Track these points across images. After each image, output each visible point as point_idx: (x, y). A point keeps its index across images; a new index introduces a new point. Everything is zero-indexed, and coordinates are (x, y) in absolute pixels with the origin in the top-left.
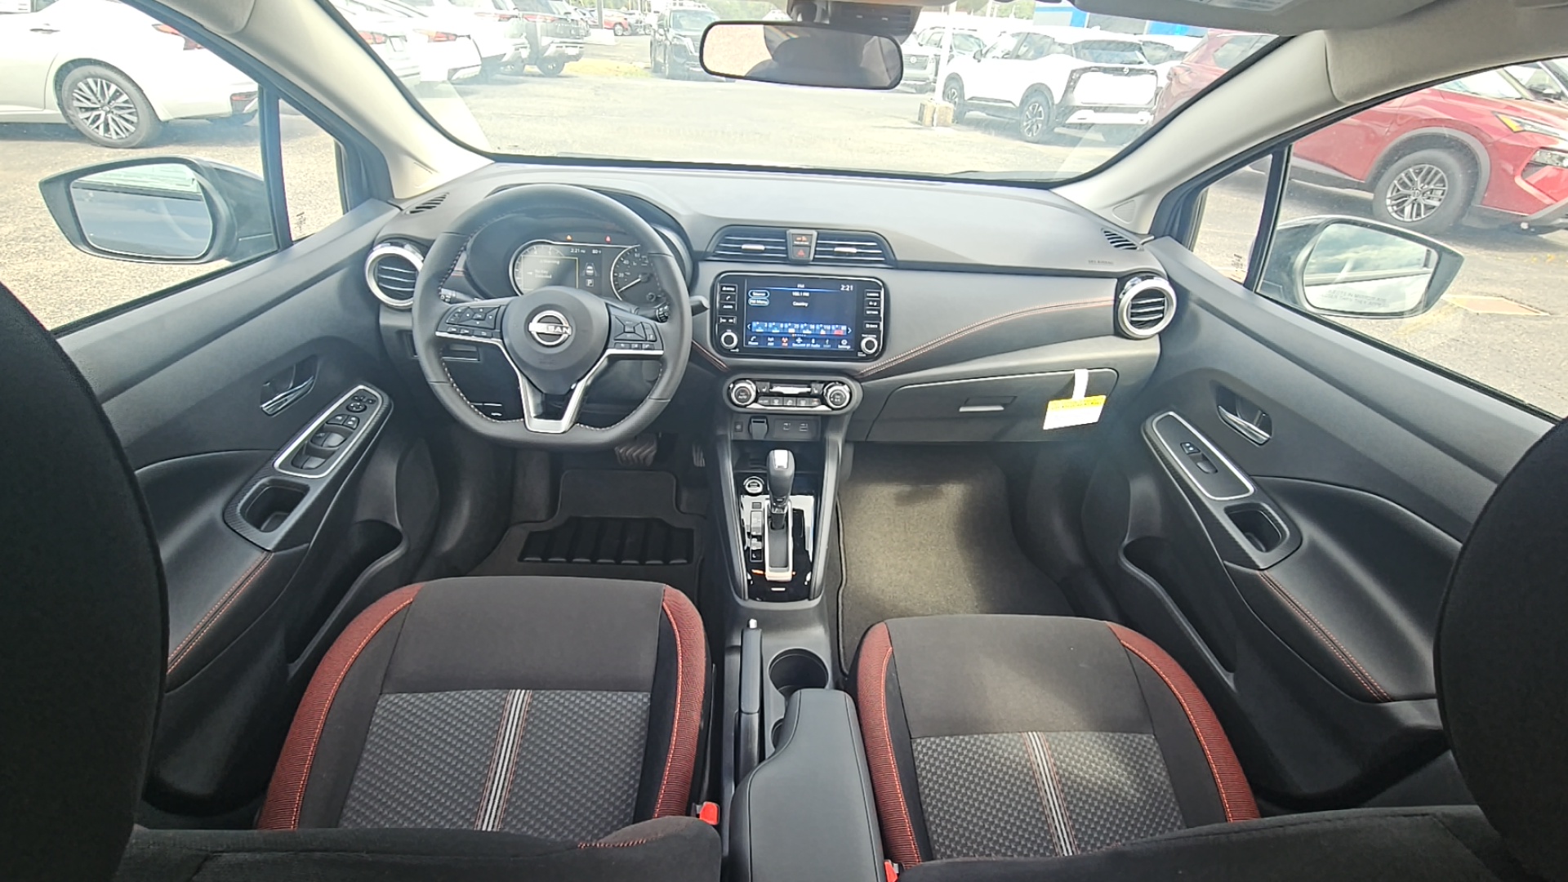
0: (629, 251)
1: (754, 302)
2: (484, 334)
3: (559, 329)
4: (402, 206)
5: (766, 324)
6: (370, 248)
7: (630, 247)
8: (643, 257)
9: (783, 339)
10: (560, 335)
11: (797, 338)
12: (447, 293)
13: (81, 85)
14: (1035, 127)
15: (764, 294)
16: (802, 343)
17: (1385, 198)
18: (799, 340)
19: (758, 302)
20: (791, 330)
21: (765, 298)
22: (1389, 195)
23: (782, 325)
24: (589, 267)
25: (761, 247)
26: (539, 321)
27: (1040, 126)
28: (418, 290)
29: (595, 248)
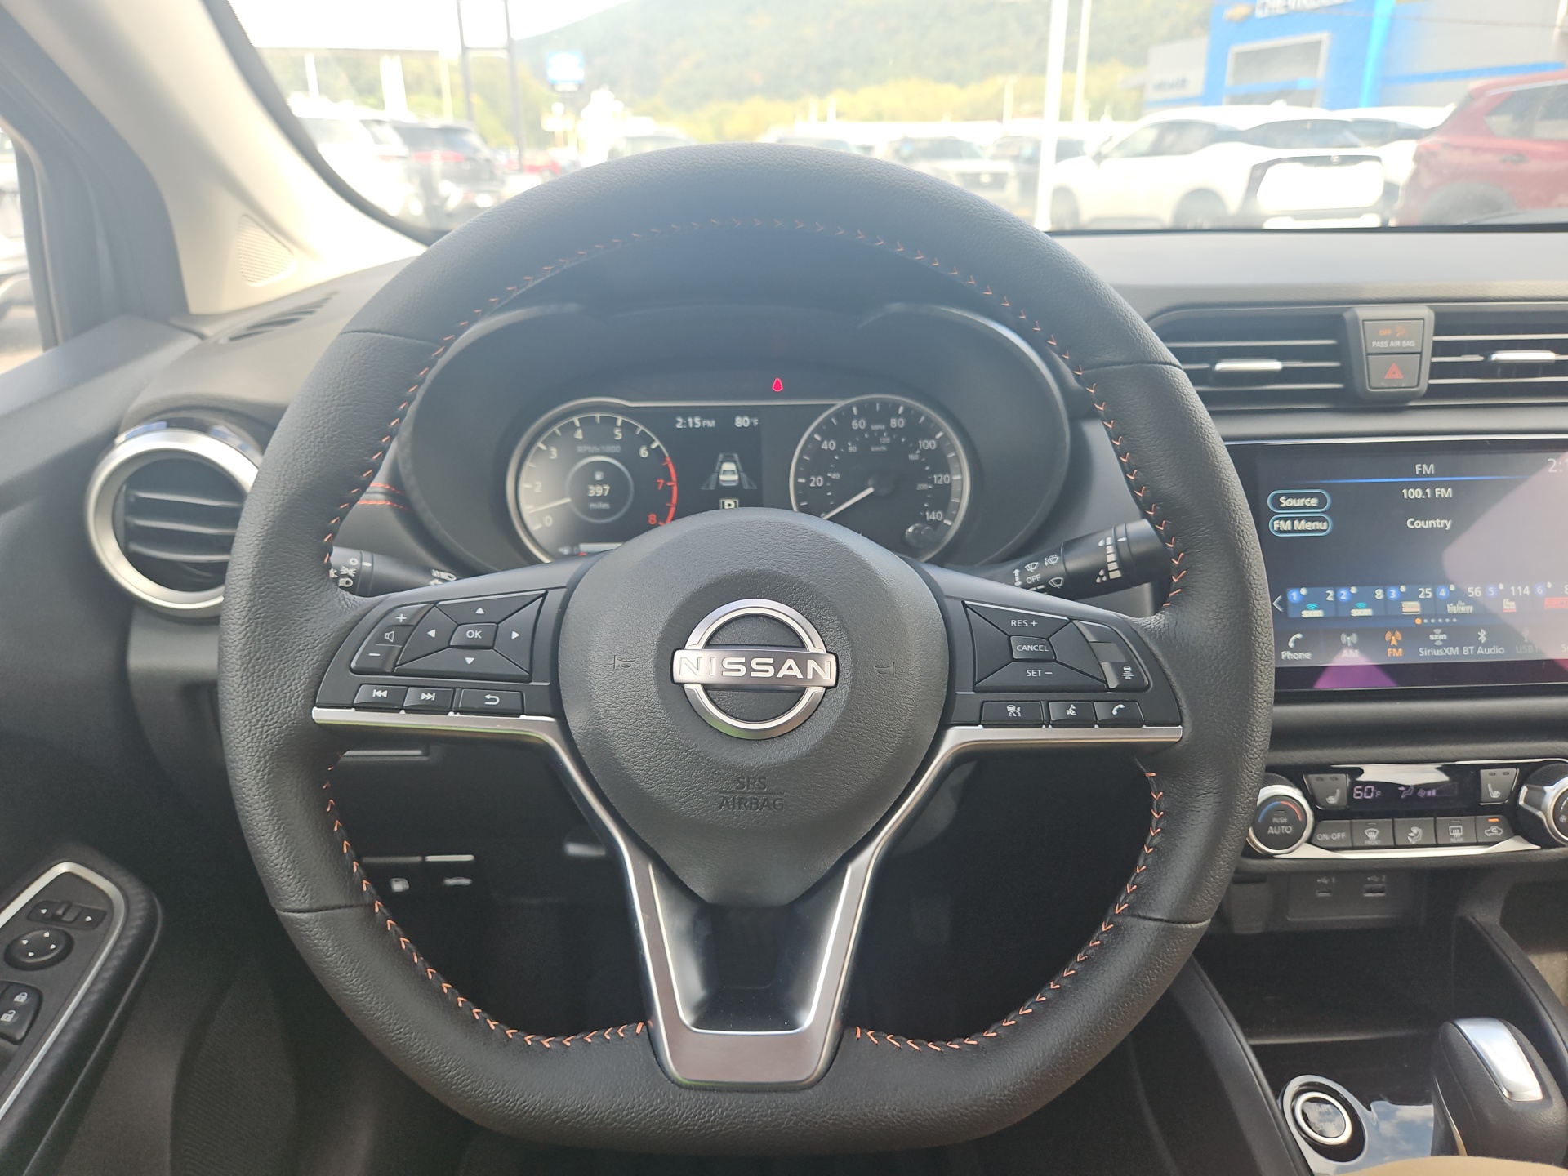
0: (837, 414)
1: (1287, 526)
2: (493, 700)
3: (789, 668)
4: (208, 331)
5: (1331, 592)
6: (107, 442)
7: (840, 403)
8: (875, 427)
9: (1388, 635)
10: (801, 692)
11: (1430, 629)
12: (347, 560)
15: (1314, 502)
16: (1446, 644)
18: (1438, 637)
19: (1299, 525)
20: (1411, 607)
21: (1318, 513)
23: (1379, 594)
24: (728, 466)
25: (1275, 365)
26: (709, 644)
28: (243, 558)
29: (742, 411)
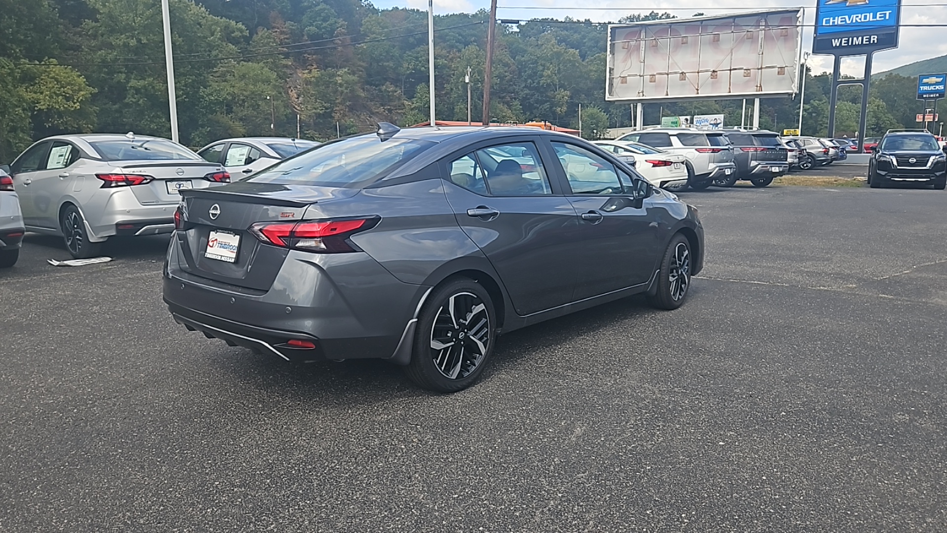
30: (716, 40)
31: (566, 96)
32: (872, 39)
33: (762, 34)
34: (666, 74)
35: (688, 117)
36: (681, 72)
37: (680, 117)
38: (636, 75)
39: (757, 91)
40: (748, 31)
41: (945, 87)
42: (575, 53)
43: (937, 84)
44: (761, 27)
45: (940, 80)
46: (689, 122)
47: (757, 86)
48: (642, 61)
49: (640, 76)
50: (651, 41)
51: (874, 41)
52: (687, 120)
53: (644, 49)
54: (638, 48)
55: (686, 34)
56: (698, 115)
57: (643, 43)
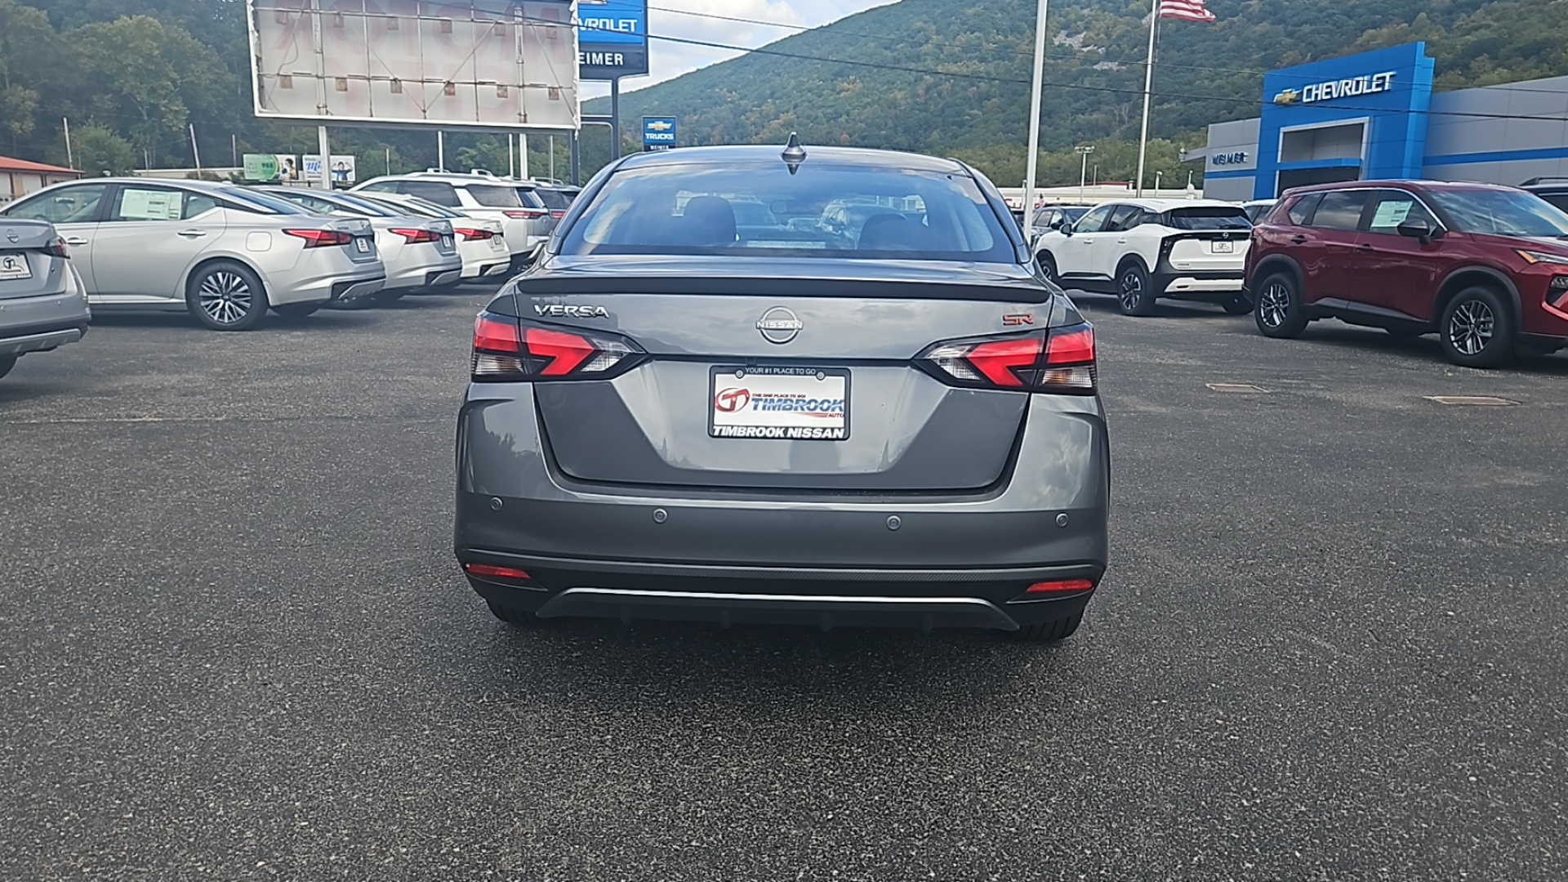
13: (211, 278)
14: (1133, 299)
17: (1450, 335)
22: (1452, 332)
27: (1138, 297)
30: (446, 31)
31: (31, 99)
32: (616, 59)
33: (519, 30)
34: (364, 78)
35: (293, 157)
36: (392, 78)
37: (278, 156)
38: (309, 75)
39: (520, 122)
40: (497, 23)
41: (674, 136)
42: (38, 16)
43: (665, 131)
44: (516, 19)
45: (668, 126)
46: (294, 165)
47: (520, 115)
48: (319, 50)
49: (317, 76)
50: (333, 17)
51: (619, 62)
52: (290, 161)
53: (319, 28)
54: (307, 26)
55: (391, 12)
56: (309, 154)
57: (315, 18)
